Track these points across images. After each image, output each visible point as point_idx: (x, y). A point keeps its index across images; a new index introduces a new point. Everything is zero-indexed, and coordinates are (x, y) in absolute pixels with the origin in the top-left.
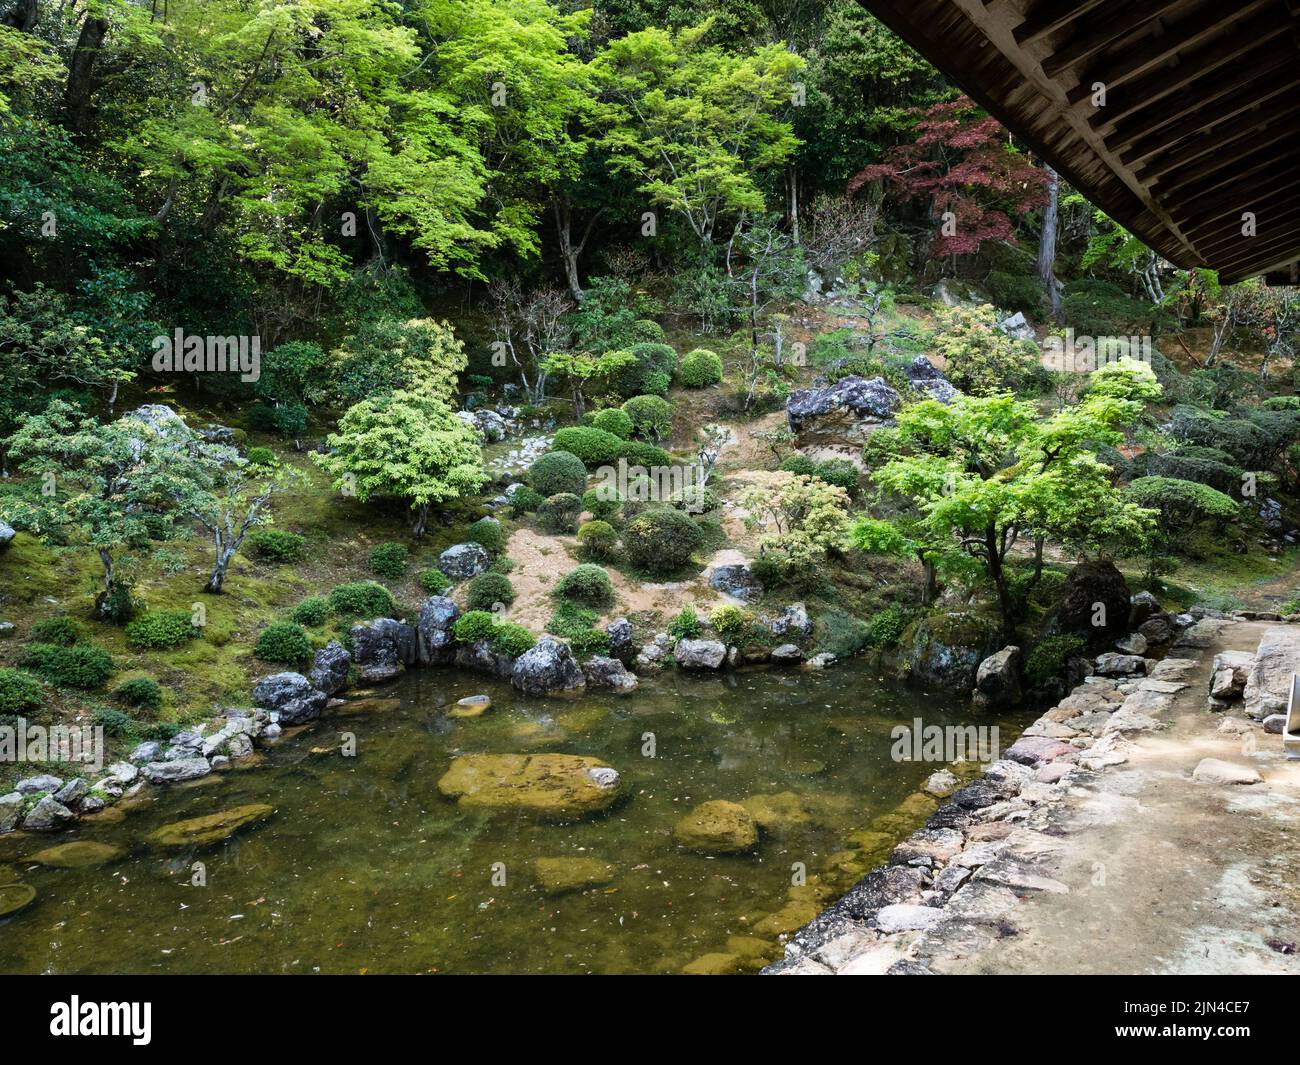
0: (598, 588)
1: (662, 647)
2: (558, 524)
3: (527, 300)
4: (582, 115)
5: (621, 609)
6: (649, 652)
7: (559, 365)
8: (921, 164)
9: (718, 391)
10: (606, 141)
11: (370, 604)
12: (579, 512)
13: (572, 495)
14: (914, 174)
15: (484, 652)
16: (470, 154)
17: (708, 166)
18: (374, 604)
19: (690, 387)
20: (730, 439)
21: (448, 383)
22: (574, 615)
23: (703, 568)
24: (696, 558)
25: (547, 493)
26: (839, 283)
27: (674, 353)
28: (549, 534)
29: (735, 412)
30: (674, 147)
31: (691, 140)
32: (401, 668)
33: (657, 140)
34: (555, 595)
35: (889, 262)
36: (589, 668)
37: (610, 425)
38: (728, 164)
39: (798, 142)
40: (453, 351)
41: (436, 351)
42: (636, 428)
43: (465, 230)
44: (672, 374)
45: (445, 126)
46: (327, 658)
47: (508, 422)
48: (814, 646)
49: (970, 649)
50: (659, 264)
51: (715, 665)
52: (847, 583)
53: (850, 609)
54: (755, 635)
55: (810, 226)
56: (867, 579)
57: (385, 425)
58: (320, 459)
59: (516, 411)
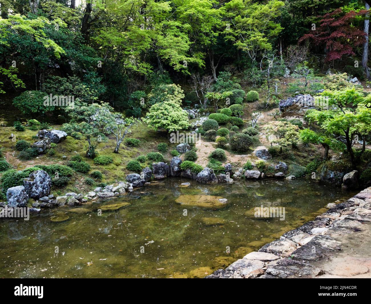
0: (222, 155)
1: (241, 172)
2: (210, 138)
3: (201, 79)
4: (217, 25)
5: (229, 161)
6: (237, 174)
7: (211, 96)
8: (322, 33)
9: (258, 102)
10: (224, 32)
11: (157, 158)
12: (216, 136)
13: (214, 130)
14: (320, 36)
15: (189, 172)
16: (185, 37)
17: (254, 37)
18: (158, 158)
19: (249, 102)
20: (261, 116)
21: (179, 102)
22: (214, 162)
23: (253, 151)
24: (251, 148)
25: (206, 131)
26: (295, 72)
27: (244, 92)
28: (208, 141)
29: (263, 108)
30: (244, 32)
31: (249, 30)
32: (166, 176)
33: (239, 30)
34: (209, 157)
35: (312, 65)
36: (219, 177)
37: (225, 113)
38: (260, 36)
39: (282, 28)
40: (180, 93)
41: (176, 93)
42: (233, 113)
43: (184, 58)
44: (243, 98)
45: (178, 30)
46: (146, 171)
47: (196, 113)
48: (288, 173)
49: (340, 172)
50: (240, 70)
51: (257, 178)
52: (299, 156)
53: (300, 163)
54: (269, 169)
55: (286, 55)
56: (305, 155)
57: (162, 110)
58: (144, 119)
59: (198, 110)
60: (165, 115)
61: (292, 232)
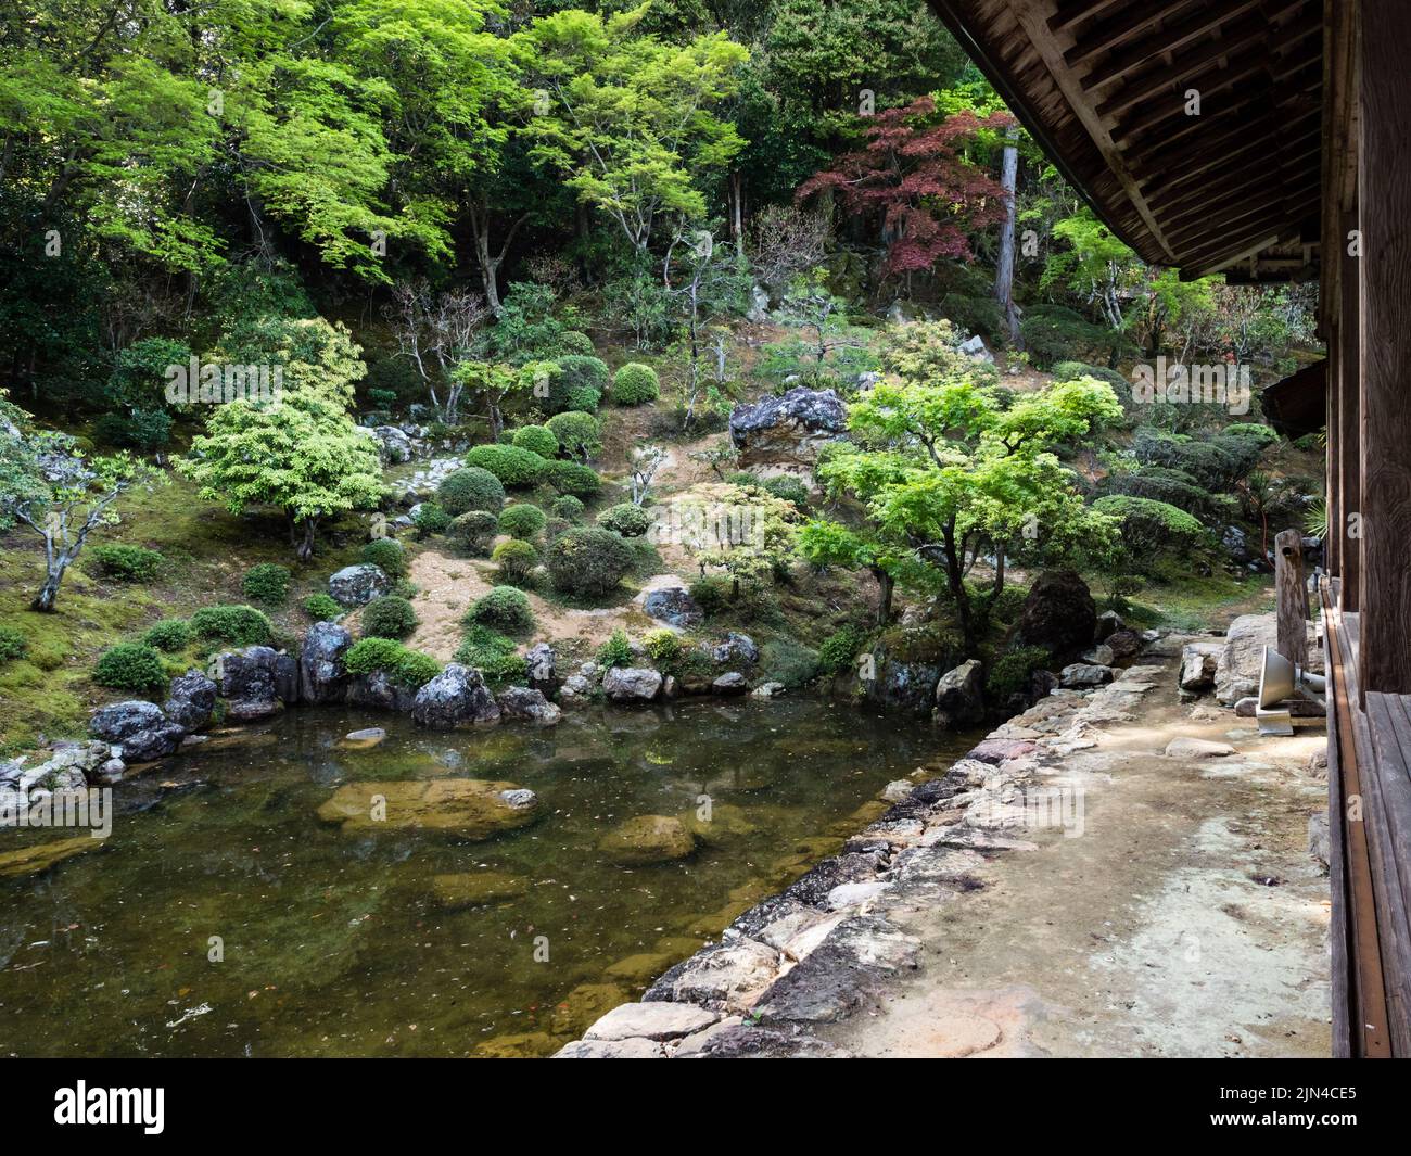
0: (515, 613)
1: (589, 677)
2: (470, 546)
3: (437, 305)
4: (501, 100)
5: (543, 636)
6: (575, 682)
7: (474, 374)
8: (873, 173)
9: (654, 409)
10: (529, 130)
11: (242, 630)
12: (493, 536)
13: (487, 513)
14: (867, 185)
15: (380, 684)
16: (370, 131)
17: (643, 162)
18: (247, 630)
19: (623, 404)
20: (667, 460)
21: (343, 393)
22: (487, 642)
23: (636, 593)
24: (627, 582)
25: (456, 514)
26: (786, 302)
27: (604, 367)
28: (460, 557)
29: (672, 432)
30: (605, 140)
31: (624, 134)
32: (279, 705)
33: (586, 130)
34: (466, 622)
35: (841, 282)
36: (504, 699)
37: (532, 444)
38: (664, 160)
39: (741, 141)
40: (349, 356)
41: (329, 356)
42: (562, 447)
43: (364, 217)
44: (602, 389)
45: (342, 98)
46: (187, 688)
47: (415, 442)
48: (760, 675)
49: (929, 665)
50: (589, 279)
51: (650, 696)
52: (797, 609)
53: (799, 637)
54: (694, 663)
55: (755, 238)
56: (818, 605)
57: (264, 426)
58: (183, 465)
59: (424, 430)
60: (280, 447)
61: (765, 908)
